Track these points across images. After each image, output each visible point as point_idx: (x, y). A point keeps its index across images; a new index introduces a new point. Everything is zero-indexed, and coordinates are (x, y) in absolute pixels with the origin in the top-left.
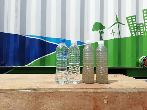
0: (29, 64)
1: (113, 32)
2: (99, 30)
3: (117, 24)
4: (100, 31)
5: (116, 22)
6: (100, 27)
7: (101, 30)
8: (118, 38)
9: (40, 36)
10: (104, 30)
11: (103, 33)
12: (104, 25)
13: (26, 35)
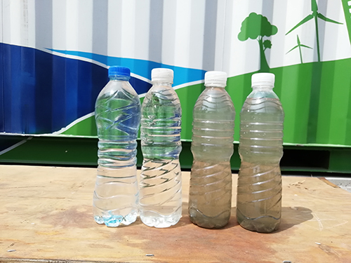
0: (63, 130)
1: (300, 45)
2: (259, 38)
3: (314, 19)
4: (260, 41)
5: (311, 13)
6: (261, 28)
7: (265, 38)
8: (312, 61)
9: (91, 52)
10: (273, 39)
11: (270, 48)
12: (273, 23)
13: (52, 50)
